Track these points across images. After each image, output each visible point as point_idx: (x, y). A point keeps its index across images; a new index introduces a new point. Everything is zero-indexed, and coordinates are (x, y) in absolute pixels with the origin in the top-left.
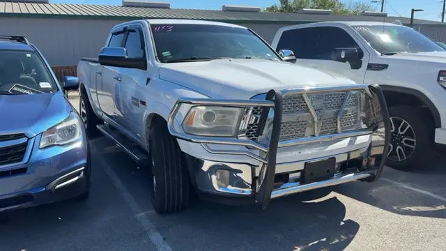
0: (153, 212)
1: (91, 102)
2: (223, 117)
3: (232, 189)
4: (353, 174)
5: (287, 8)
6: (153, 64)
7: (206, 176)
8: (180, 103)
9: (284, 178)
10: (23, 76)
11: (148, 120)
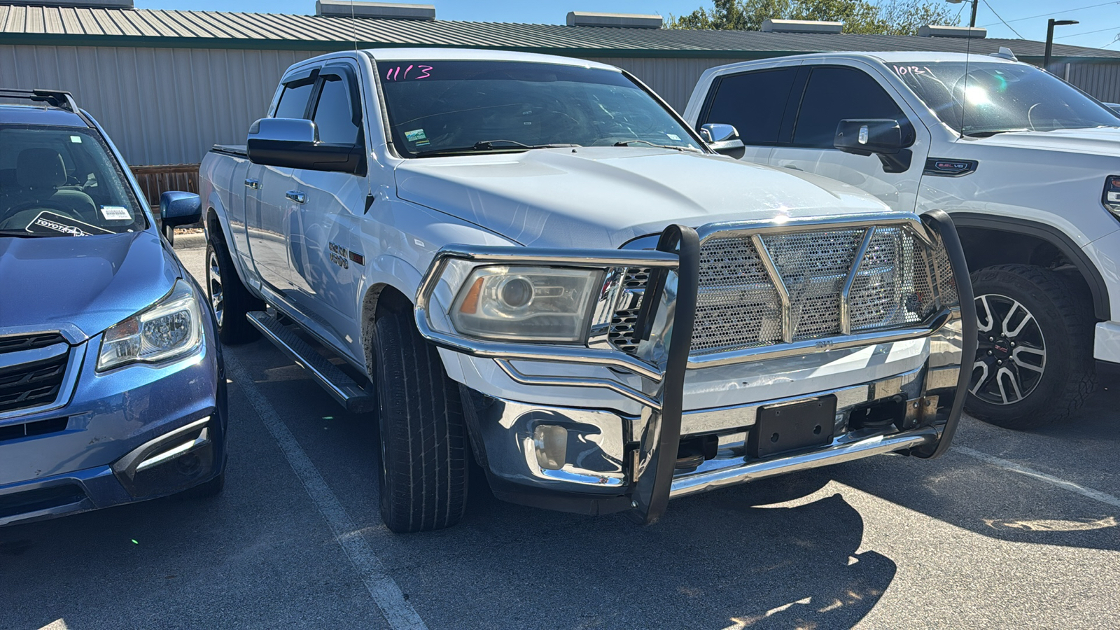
0: (382, 528)
1: (233, 254)
2: (552, 292)
3: (573, 473)
4: (881, 437)
5: (731, 19)
6: (382, 158)
7: (508, 442)
8: (444, 258)
9: (704, 446)
10: (62, 191)
11: (367, 301)
